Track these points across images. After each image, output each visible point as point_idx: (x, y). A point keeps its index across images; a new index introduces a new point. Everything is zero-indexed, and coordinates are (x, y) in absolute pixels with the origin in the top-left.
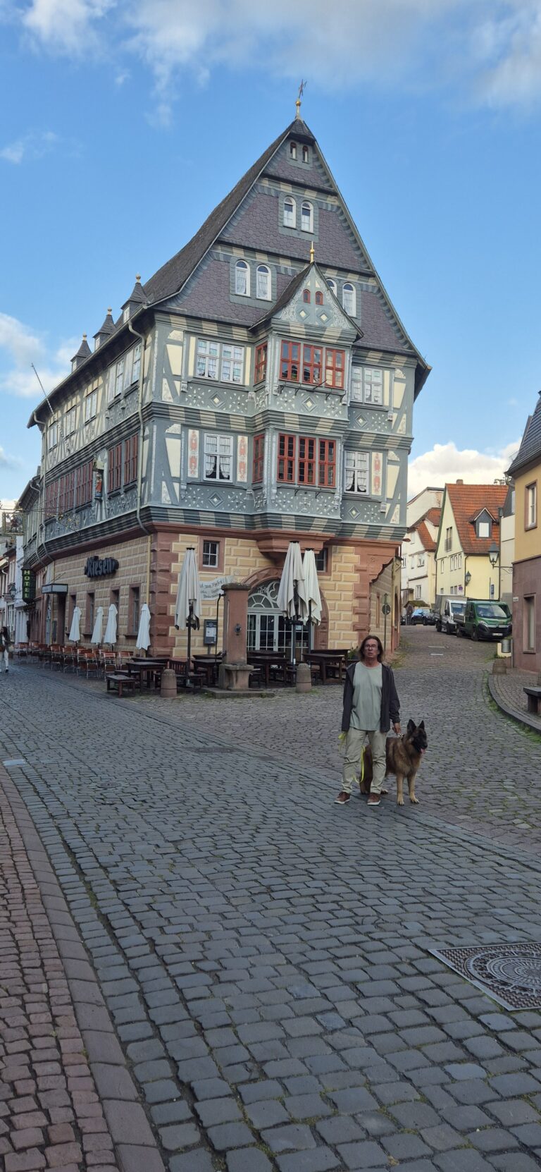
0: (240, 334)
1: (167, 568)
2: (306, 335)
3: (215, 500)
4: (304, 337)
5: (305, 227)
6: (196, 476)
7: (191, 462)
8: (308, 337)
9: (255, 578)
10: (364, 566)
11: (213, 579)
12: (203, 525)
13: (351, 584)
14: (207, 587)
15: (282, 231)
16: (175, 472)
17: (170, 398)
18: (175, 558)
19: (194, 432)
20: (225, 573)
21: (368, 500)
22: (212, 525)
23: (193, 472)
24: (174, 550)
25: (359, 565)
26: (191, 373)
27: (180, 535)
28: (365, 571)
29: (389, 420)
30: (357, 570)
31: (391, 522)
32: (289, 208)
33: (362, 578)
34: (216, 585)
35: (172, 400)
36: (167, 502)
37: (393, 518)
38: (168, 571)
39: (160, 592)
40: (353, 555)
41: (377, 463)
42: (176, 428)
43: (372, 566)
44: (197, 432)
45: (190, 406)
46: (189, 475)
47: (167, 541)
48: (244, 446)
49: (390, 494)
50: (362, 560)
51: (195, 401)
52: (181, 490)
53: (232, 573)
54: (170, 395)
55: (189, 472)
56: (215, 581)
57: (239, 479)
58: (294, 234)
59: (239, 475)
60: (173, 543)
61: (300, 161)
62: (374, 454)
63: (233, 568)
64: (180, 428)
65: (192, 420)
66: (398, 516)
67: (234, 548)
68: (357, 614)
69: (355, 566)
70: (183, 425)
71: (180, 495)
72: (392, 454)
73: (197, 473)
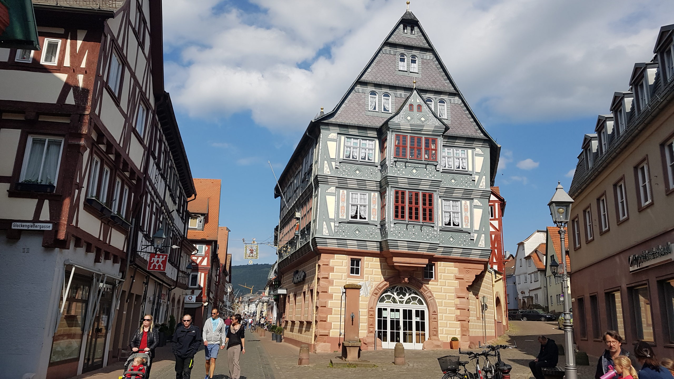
0: (371, 133)
1: (327, 276)
2: (411, 130)
3: (357, 232)
4: (410, 132)
5: (412, 70)
6: (345, 218)
7: (341, 210)
8: (412, 132)
9: (385, 282)
10: (461, 276)
12: (350, 248)
13: (453, 288)
15: (398, 73)
16: (332, 215)
17: (329, 172)
18: (332, 270)
19: (343, 192)
20: (364, 280)
21: (461, 231)
22: (355, 249)
23: (343, 215)
24: (331, 265)
25: (458, 275)
26: (341, 157)
27: (335, 255)
28: (463, 279)
29: (473, 180)
30: (457, 278)
31: (479, 246)
32: (402, 60)
33: (460, 284)
35: (330, 173)
36: (326, 234)
37: (480, 243)
39: (322, 292)
40: (454, 268)
41: (466, 207)
42: (333, 189)
43: (468, 275)
44: (345, 191)
45: (341, 175)
46: (340, 217)
47: (327, 259)
48: (375, 198)
49: (477, 227)
50: (460, 271)
51: (344, 173)
52: (335, 226)
53: (369, 280)
54: (328, 170)
55: (340, 216)
57: (372, 219)
58: (406, 74)
59: (372, 216)
60: (331, 260)
61: (409, 34)
62: (463, 202)
63: (370, 276)
64: (335, 189)
65: (342, 184)
66: (484, 242)
67: (370, 263)
68: (458, 309)
69: (455, 276)
70: (336, 187)
71: (335, 229)
72: (476, 202)
73: (345, 216)
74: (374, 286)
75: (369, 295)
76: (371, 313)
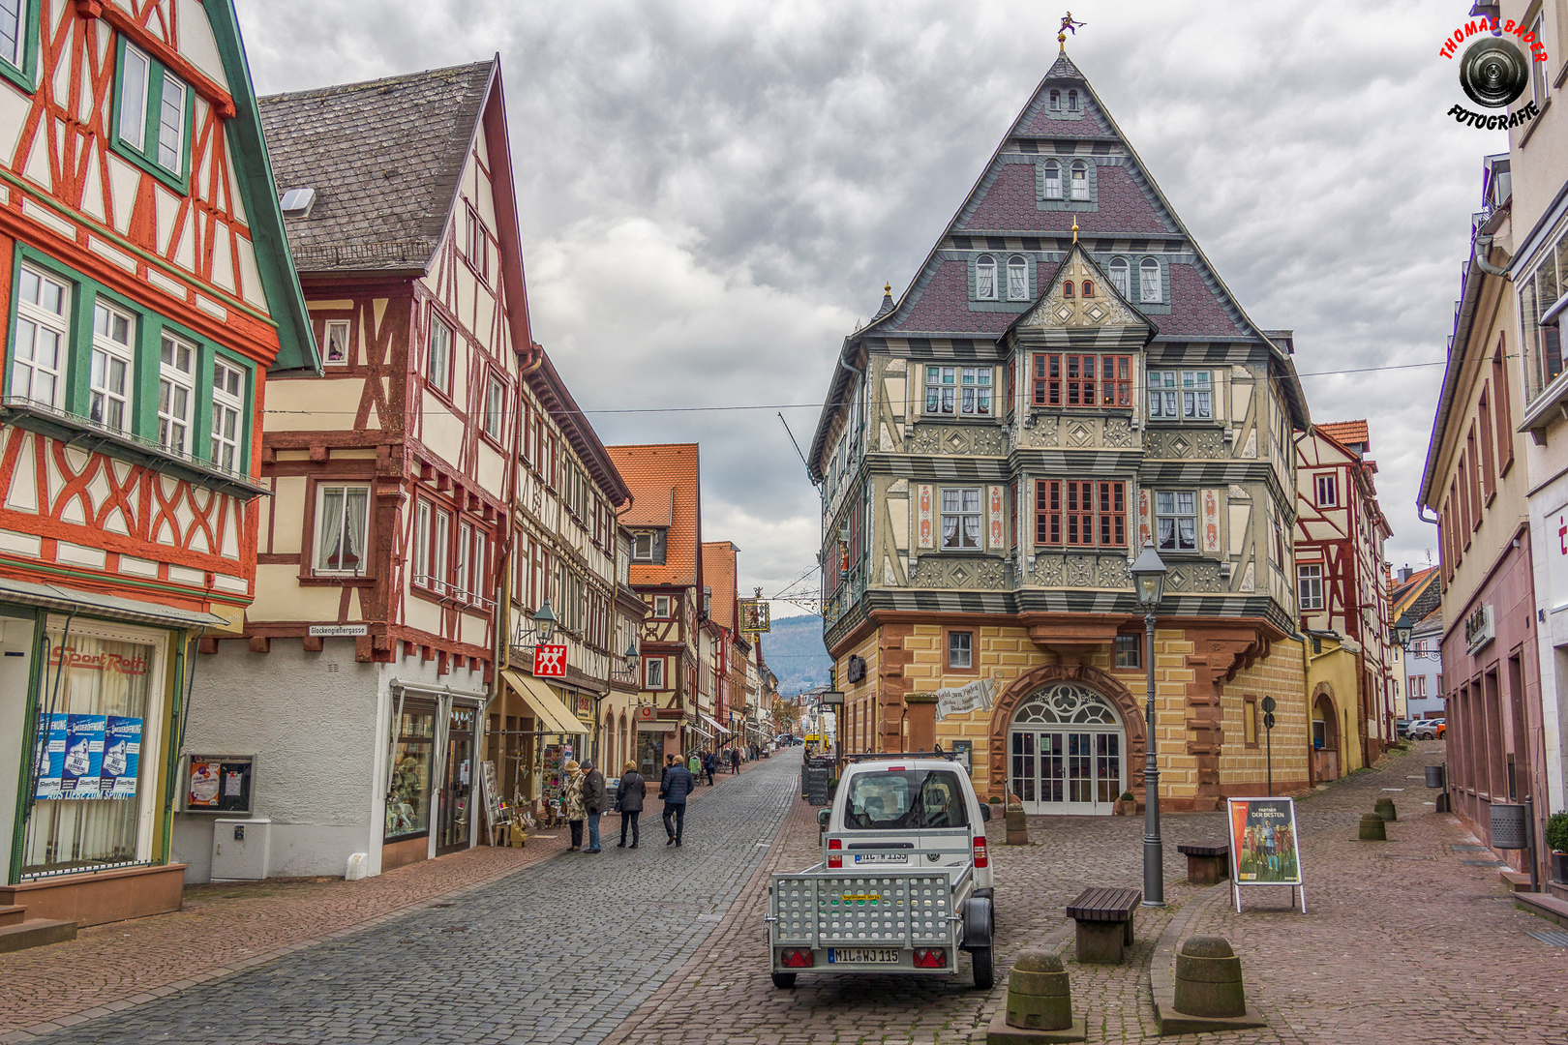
0: (983, 352)
1: (898, 671)
2: (1069, 342)
3: (960, 576)
4: (1067, 345)
5: (1076, 195)
6: (931, 546)
7: (923, 529)
8: (1072, 344)
9: (1027, 680)
10: (1203, 657)
11: (964, 684)
12: (944, 611)
13: (1182, 684)
14: (955, 695)
15: (1040, 206)
16: (902, 543)
17: (890, 447)
18: (909, 657)
19: (925, 488)
20: (981, 675)
21: (1199, 560)
22: (958, 611)
23: (926, 541)
24: (906, 646)
25: (1193, 656)
26: (918, 411)
27: (915, 626)
28: (1205, 664)
29: (1226, 441)
30: (1190, 664)
31: (1241, 590)
32: (1052, 174)
33: (1198, 676)
34: (969, 692)
35: (893, 450)
36: (891, 585)
37: (1244, 583)
38: (899, 676)
39: (889, 705)
40: (1183, 642)
41: (1210, 504)
42: (902, 485)
43: (1216, 656)
44: (930, 488)
45: (919, 453)
46: (921, 545)
47: (897, 635)
48: (998, 499)
49: (1235, 548)
50: (1198, 649)
51: (925, 447)
52: (910, 566)
53: (992, 676)
54: (890, 444)
55: (920, 542)
56: (968, 687)
57: (992, 545)
58: (1061, 206)
59: (992, 540)
60: (906, 638)
61: (1065, 112)
62: (1204, 492)
63: (992, 667)
64: (906, 484)
65: (923, 472)
66: (1254, 580)
67: (992, 640)
68: (1193, 729)
69: (1187, 658)
70: (911, 480)
71: (909, 573)
72: (1236, 490)
73: (931, 542)
74: (1002, 688)
75: (992, 709)
76: (997, 743)
